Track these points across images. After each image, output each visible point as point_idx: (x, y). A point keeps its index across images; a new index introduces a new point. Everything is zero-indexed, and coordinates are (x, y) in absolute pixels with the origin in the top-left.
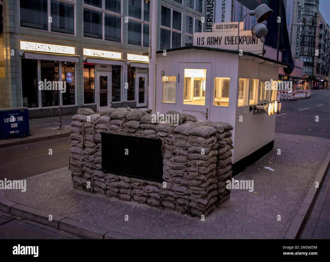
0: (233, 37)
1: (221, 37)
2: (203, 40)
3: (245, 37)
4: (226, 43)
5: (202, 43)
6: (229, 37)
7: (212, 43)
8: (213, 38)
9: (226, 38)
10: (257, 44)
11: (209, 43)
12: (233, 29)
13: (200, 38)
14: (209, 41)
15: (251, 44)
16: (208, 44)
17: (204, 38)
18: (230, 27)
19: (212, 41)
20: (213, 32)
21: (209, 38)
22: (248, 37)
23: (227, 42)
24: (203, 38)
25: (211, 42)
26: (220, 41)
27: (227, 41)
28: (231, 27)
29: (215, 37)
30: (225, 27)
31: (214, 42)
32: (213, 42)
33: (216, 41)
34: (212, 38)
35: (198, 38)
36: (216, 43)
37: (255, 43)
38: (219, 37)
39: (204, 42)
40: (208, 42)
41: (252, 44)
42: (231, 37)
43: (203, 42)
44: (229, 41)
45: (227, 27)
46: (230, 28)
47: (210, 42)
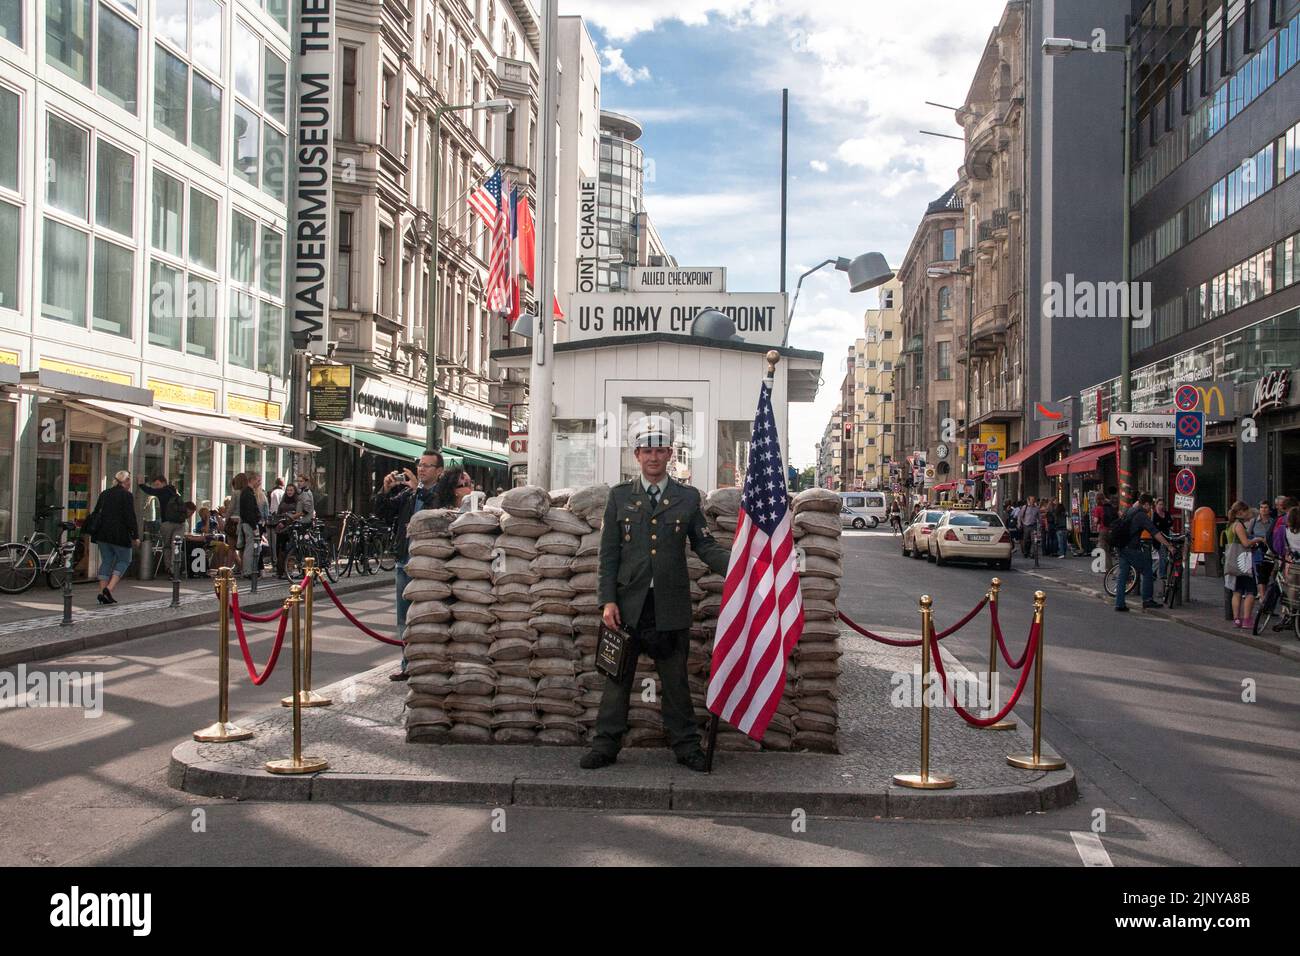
0: (696, 308)
1: (660, 308)
2: (599, 315)
3: (734, 308)
4: (675, 327)
5: (596, 324)
6: (684, 308)
7: (630, 325)
8: (632, 309)
9: (676, 311)
10: (770, 330)
11: (618, 325)
12: (695, 286)
13: (588, 308)
14: (619, 319)
15: (751, 329)
16: (615, 329)
17: (602, 309)
18: (686, 279)
19: (630, 319)
20: (634, 291)
21: (619, 311)
22: (743, 311)
23: (678, 324)
24: (599, 311)
25: (627, 322)
26: (655, 320)
27: (679, 319)
28: (689, 280)
29: (638, 308)
30: (672, 279)
31: (635, 323)
32: (632, 322)
33: (643, 318)
34: (630, 311)
35: (582, 308)
36: (643, 327)
37: (763, 329)
38: (652, 308)
39: (601, 320)
40: (616, 322)
41: (757, 329)
42: (691, 308)
43: (598, 322)
44: (684, 319)
45: (677, 281)
46: (685, 281)
47: (621, 322)
